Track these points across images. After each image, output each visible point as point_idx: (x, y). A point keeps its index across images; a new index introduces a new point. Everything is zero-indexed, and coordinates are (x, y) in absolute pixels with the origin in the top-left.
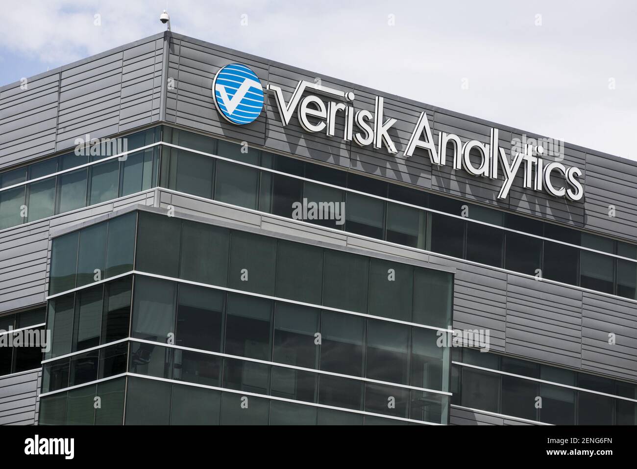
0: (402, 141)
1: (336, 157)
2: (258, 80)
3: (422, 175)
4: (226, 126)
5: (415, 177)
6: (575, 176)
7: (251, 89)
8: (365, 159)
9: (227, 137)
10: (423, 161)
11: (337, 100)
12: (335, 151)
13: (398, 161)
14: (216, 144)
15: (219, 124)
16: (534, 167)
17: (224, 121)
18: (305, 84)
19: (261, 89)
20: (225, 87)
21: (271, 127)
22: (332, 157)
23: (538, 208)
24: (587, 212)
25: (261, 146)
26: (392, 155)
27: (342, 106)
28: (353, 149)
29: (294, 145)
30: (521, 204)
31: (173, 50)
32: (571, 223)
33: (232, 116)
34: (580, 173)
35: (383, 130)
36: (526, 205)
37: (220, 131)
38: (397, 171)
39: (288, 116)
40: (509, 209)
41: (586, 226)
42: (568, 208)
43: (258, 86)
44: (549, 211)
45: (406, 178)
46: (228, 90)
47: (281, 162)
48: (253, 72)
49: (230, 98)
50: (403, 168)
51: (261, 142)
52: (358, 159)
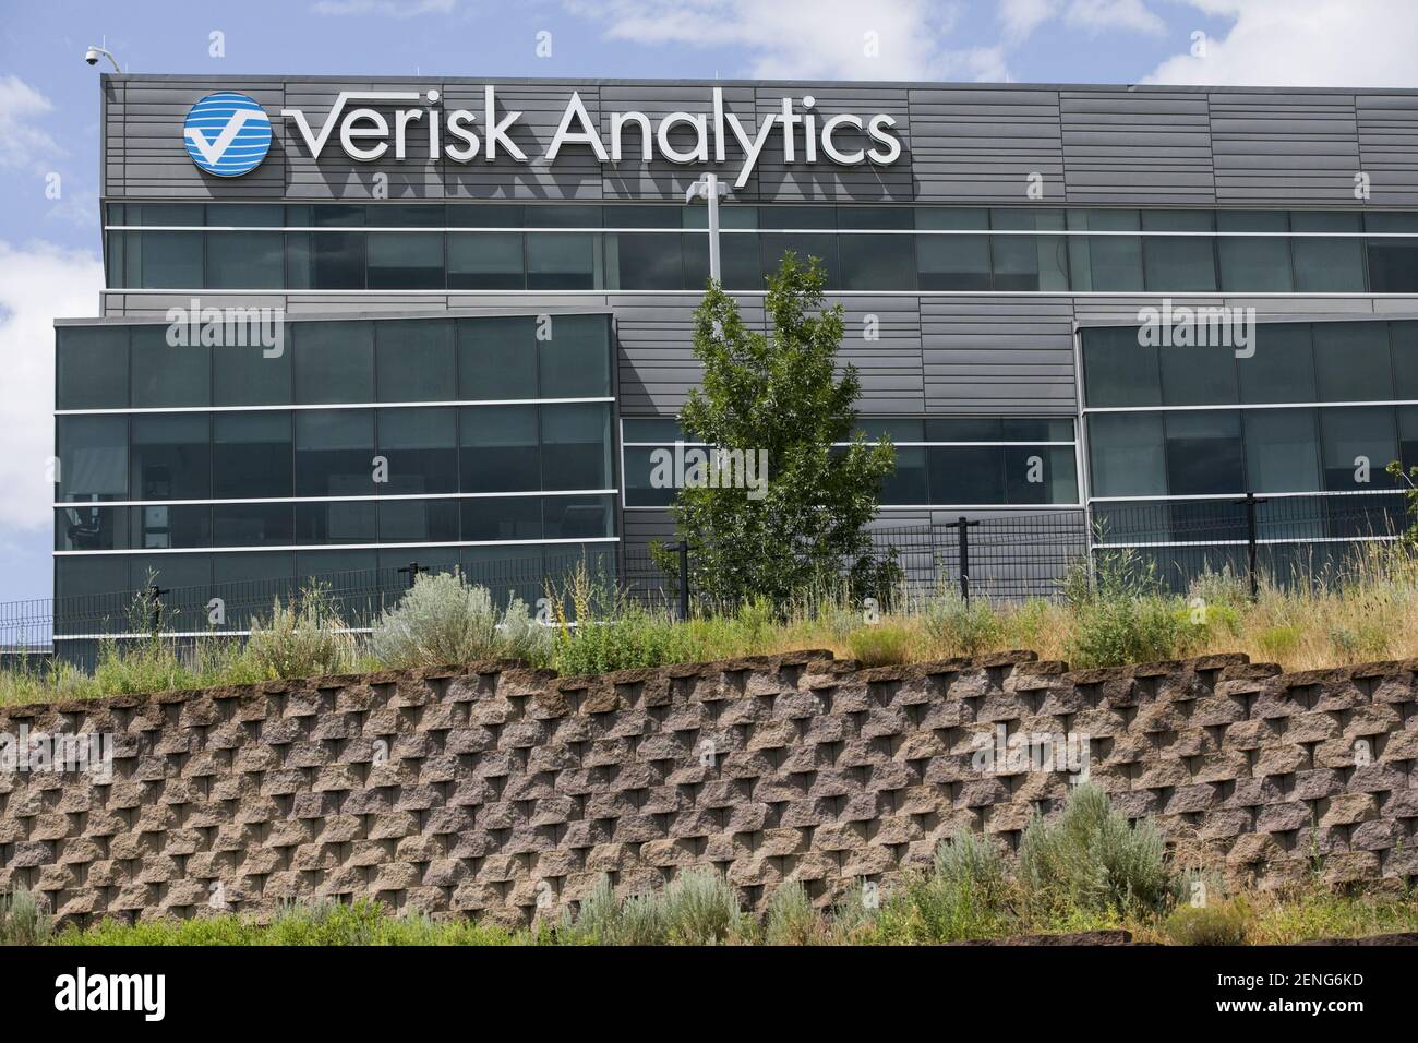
0: (540, 140)
1: (420, 187)
2: (260, 107)
3: (583, 182)
4: (213, 183)
5: (569, 188)
6: (883, 128)
7: (248, 122)
8: (471, 179)
9: (216, 198)
10: (585, 161)
11: (407, 106)
12: (415, 179)
13: (535, 170)
14: (203, 212)
15: (201, 183)
16: (799, 129)
17: (207, 176)
18: (344, 97)
19: (266, 119)
20: (202, 130)
21: (294, 168)
22: (410, 189)
23: (817, 188)
24: (918, 177)
25: (278, 198)
26: (522, 164)
27: (417, 113)
28: (448, 170)
29: (338, 187)
30: (783, 188)
31: (114, 98)
32: (889, 198)
33: (216, 167)
34: (890, 121)
35: (495, 133)
36: (795, 188)
37: (205, 192)
38: (536, 187)
39: (316, 147)
40: (760, 201)
41: (918, 199)
42: (879, 178)
43: (261, 116)
44: (840, 189)
45: (554, 192)
46: (205, 133)
47: (321, 213)
48: (249, 99)
49: (211, 142)
50: (545, 179)
51: (279, 192)
52: (460, 182)
